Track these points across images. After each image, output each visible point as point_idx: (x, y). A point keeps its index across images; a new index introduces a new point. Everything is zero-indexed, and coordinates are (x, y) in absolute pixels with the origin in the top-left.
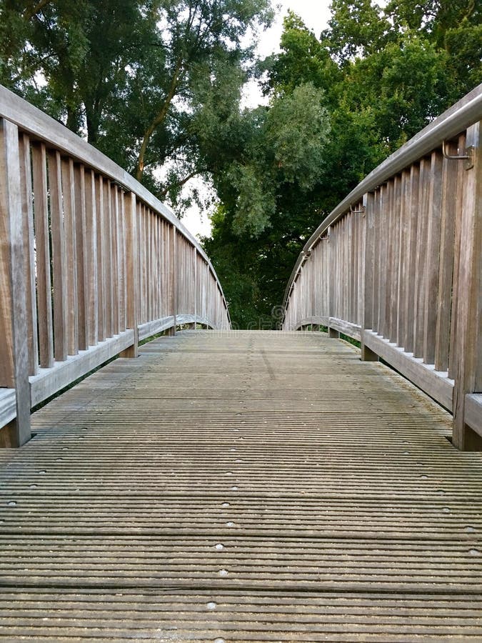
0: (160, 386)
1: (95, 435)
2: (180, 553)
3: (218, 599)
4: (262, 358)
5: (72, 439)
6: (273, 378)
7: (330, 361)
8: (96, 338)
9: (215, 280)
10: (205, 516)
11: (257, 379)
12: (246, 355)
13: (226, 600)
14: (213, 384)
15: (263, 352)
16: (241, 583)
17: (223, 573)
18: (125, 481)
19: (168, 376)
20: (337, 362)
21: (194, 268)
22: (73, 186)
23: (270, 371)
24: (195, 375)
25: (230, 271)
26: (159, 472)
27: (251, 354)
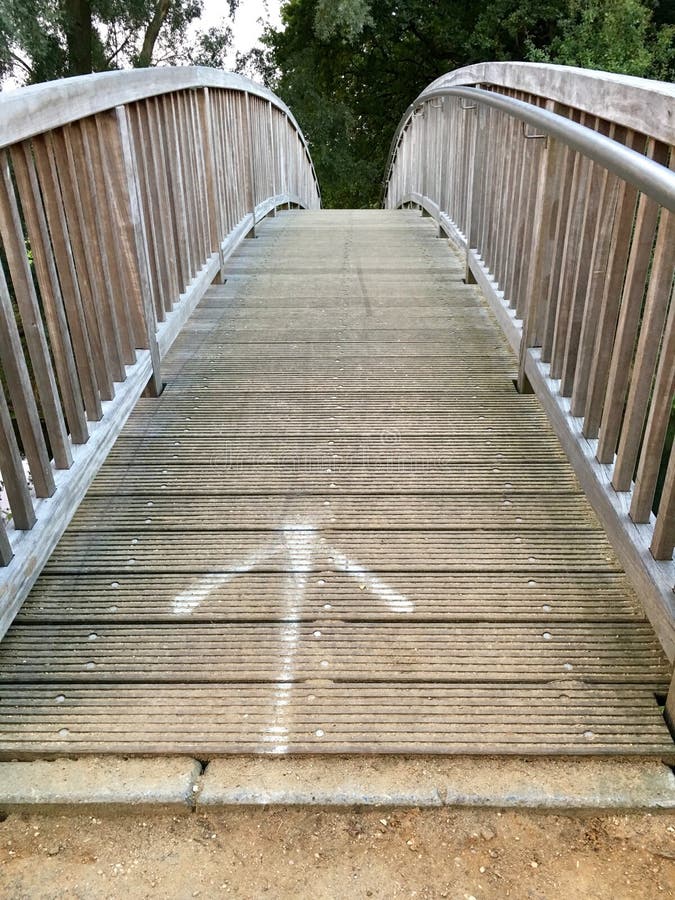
0: (259, 326)
1: (217, 384)
2: (304, 475)
3: (331, 499)
4: (358, 282)
5: (198, 388)
6: (369, 313)
7: (430, 284)
8: (190, 275)
9: (295, 129)
10: (317, 450)
11: (354, 315)
12: (341, 276)
13: (335, 500)
14: (310, 324)
15: (360, 272)
16: (345, 491)
17: (333, 486)
18: (254, 425)
19: (263, 312)
20: (437, 286)
21: (270, 132)
22: (160, 126)
23: (367, 304)
24: (291, 311)
25: (313, 94)
26: (278, 418)
27: (348, 276)
